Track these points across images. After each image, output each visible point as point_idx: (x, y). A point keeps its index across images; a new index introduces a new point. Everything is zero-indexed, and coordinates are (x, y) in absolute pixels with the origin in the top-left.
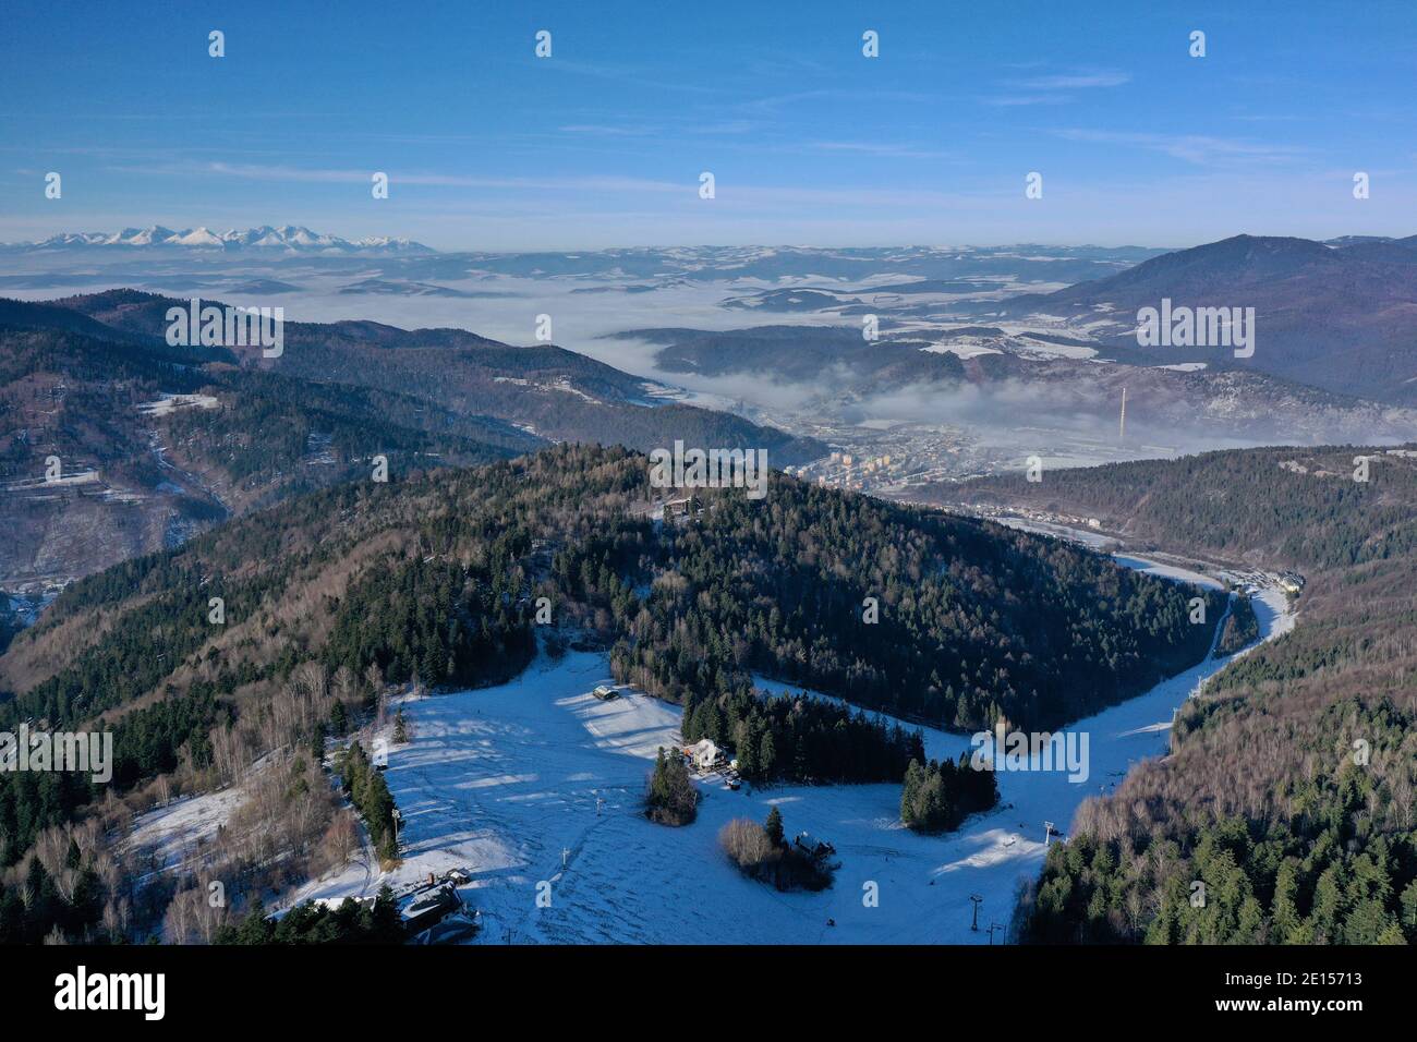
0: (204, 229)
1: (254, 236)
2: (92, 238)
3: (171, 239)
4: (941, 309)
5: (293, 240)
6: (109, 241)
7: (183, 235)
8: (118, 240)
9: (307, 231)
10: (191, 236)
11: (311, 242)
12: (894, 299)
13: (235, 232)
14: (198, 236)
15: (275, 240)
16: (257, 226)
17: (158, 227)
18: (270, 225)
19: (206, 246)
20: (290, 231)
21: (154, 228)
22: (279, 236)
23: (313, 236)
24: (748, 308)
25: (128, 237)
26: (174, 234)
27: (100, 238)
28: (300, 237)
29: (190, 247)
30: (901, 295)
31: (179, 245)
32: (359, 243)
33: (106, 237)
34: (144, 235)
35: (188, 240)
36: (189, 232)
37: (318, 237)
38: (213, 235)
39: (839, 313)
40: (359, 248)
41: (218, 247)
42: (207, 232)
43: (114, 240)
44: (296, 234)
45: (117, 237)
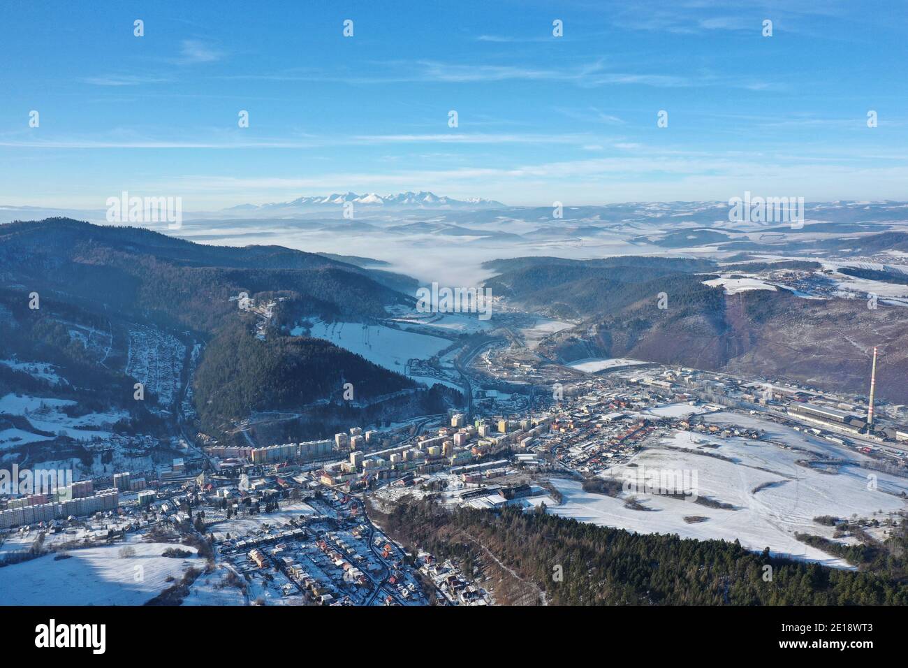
0: (374, 194)
1: (401, 197)
2: (315, 199)
3: (355, 200)
4: (810, 246)
5: (423, 200)
6: (323, 201)
7: (362, 197)
8: (328, 201)
10: (367, 198)
11: (433, 202)
12: (779, 237)
13: (392, 195)
14: (370, 198)
15: (412, 200)
16: (404, 192)
17: (350, 193)
18: (413, 191)
19: (374, 204)
21: (348, 194)
23: (435, 198)
24: (650, 242)
25: (334, 199)
26: (358, 197)
27: (319, 200)
29: (365, 204)
30: (786, 234)
31: (360, 204)
33: (323, 199)
34: (342, 198)
35: (364, 200)
36: (367, 195)
37: (438, 198)
38: (378, 197)
39: (717, 248)
41: (380, 205)
42: (376, 195)
43: (326, 200)
44: (425, 197)
45: (328, 199)
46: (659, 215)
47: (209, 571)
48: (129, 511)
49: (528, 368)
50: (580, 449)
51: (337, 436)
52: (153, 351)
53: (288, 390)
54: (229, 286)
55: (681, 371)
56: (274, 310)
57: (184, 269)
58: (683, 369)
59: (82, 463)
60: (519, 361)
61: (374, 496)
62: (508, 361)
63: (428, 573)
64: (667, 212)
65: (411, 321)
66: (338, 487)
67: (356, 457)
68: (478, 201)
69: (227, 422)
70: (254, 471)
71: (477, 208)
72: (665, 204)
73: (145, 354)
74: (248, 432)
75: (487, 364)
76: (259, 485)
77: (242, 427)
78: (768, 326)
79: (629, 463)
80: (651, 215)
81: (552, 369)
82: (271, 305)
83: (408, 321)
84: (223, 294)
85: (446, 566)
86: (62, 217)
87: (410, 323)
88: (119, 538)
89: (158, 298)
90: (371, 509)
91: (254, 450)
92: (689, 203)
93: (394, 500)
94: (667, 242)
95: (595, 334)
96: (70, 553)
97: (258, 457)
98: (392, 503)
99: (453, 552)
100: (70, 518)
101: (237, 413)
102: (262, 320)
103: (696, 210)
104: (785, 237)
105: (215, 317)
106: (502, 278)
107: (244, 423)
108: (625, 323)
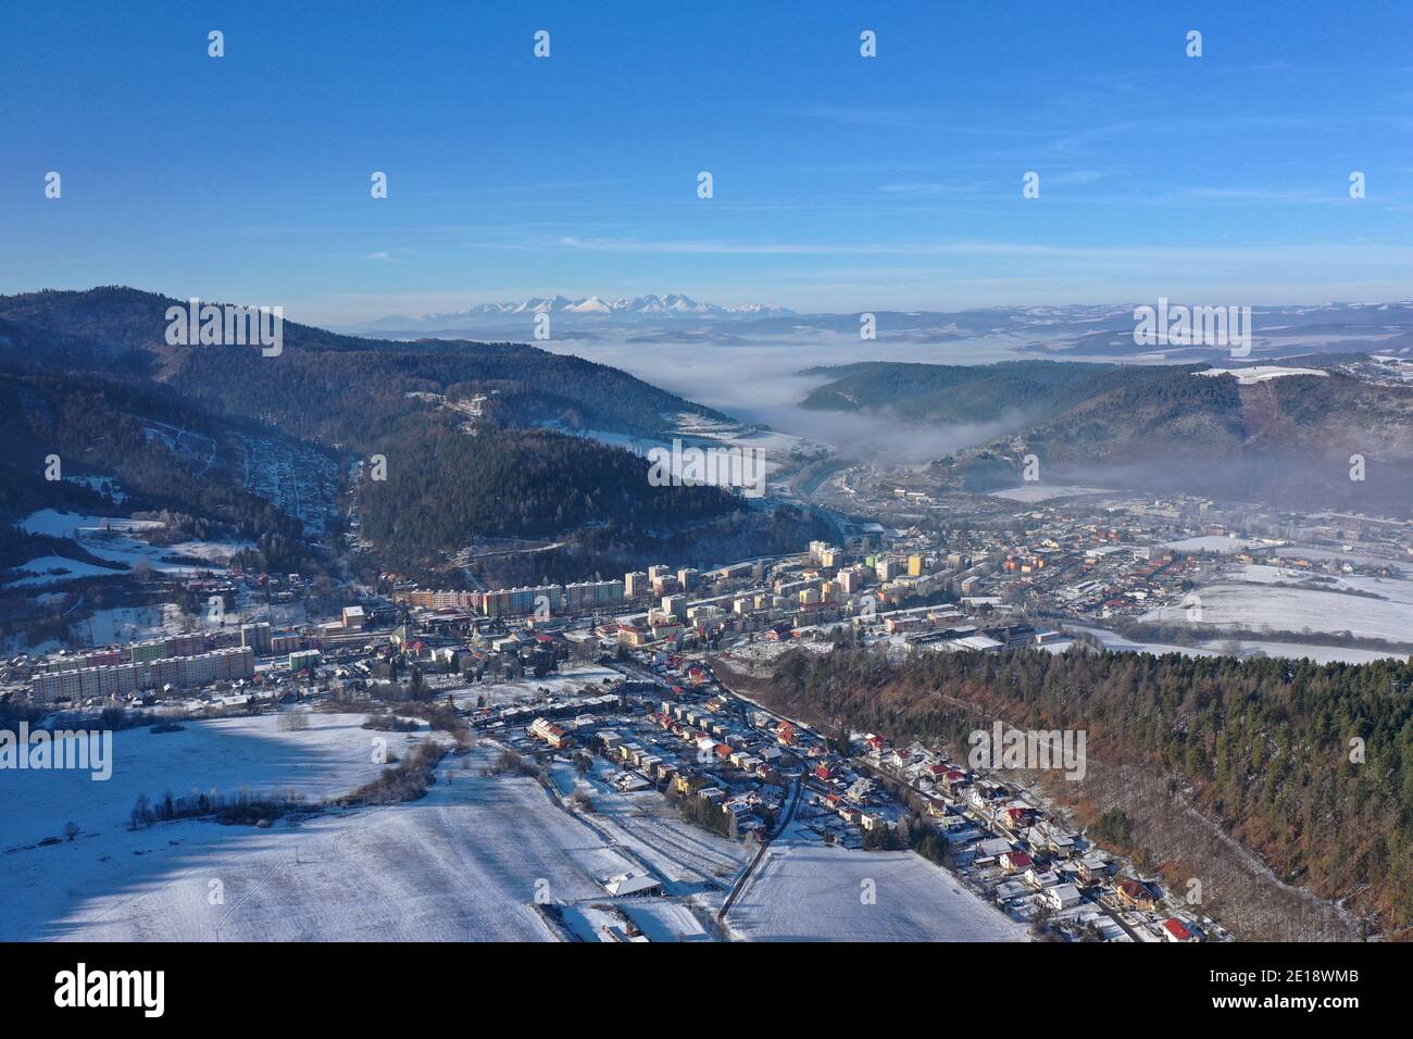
0: (595, 298)
1: (639, 303)
2: (504, 307)
3: (567, 307)
5: (672, 307)
6: (518, 310)
7: (577, 304)
8: (525, 309)
9: (685, 299)
10: (584, 304)
11: (689, 309)
13: (623, 301)
14: (590, 305)
15: (656, 307)
16: (642, 295)
17: (558, 297)
18: (655, 294)
19: (595, 313)
20: (671, 299)
21: (555, 298)
22: (660, 304)
23: (691, 303)
25: (533, 307)
26: (570, 303)
27: (510, 307)
28: (679, 305)
29: (582, 314)
31: (574, 314)
32: (733, 310)
33: (516, 306)
34: (546, 304)
35: (581, 308)
36: (583, 301)
37: (696, 304)
38: (603, 303)
40: (733, 314)
41: (606, 314)
42: (599, 300)
43: (521, 309)
44: (676, 302)
45: (524, 305)
46: (1049, 322)
47: (461, 751)
48: (275, 679)
49: (919, 496)
50: (1076, 591)
51: (629, 577)
52: (286, 465)
53: (536, 502)
54: (403, 377)
55: (1185, 500)
56: (483, 405)
57: (326, 354)
58: (1188, 498)
59: (181, 611)
60: (902, 487)
61: (728, 656)
62: (883, 487)
63: (882, 765)
64: (1061, 317)
65: (706, 435)
66: (653, 646)
67: (673, 603)
68: (758, 309)
69: (433, 552)
70: (492, 627)
71: (756, 318)
72: (1056, 309)
73: (274, 468)
74: (471, 568)
75: (848, 493)
76: (506, 644)
77: (461, 559)
78: (1325, 430)
79: (1182, 605)
80: (1036, 322)
81: (960, 498)
82: (478, 399)
83: (702, 435)
84: (393, 388)
85: (915, 752)
86: (121, 286)
87: (704, 438)
88: (270, 707)
89: (285, 395)
90: (730, 673)
91: (488, 594)
92: (1092, 307)
93: (769, 658)
94: (1080, 348)
95: (1022, 448)
96: (182, 724)
97: (494, 607)
98: (768, 664)
99: (924, 728)
100: (167, 687)
101: (449, 540)
102: (467, 419)
103: (1108, 315)
104: (1267, 343)
105: (384, 421)
106: (836, 386)
107: (463, 554)
108: (1072, 432)
